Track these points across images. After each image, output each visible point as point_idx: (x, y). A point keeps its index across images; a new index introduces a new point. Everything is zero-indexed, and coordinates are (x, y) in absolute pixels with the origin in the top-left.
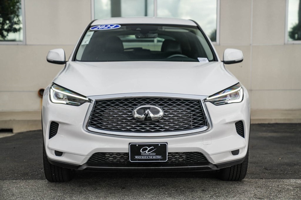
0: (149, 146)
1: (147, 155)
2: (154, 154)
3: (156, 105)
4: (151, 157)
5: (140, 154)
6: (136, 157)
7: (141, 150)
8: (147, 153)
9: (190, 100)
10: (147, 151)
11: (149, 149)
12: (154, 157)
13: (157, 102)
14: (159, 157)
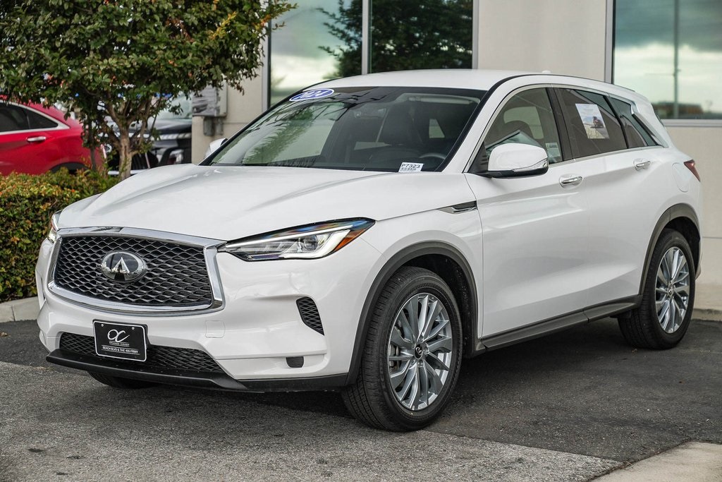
0: (119, 328)
1: (117, 344)
2: (127, 345)
3: (135, 252)
4: (123, 350)
5: (107, 342)
6: (104, 348)
7: (109, 334)
8: (116, 340)
9: (190, 247)
10: (116, 337)
11: (118, 334)
12: (128, 351)
13: (137, 247)
14: (135, 352)
